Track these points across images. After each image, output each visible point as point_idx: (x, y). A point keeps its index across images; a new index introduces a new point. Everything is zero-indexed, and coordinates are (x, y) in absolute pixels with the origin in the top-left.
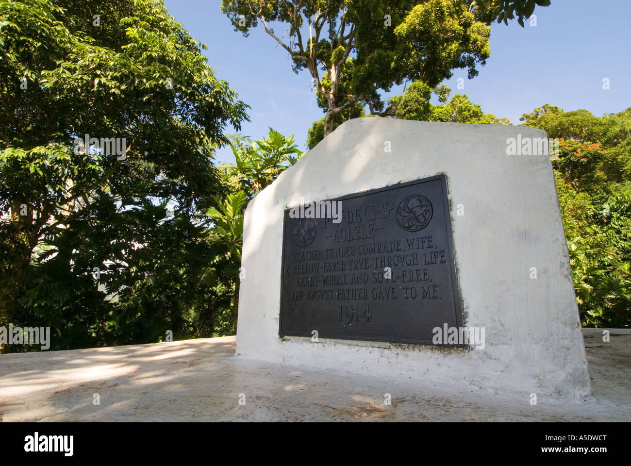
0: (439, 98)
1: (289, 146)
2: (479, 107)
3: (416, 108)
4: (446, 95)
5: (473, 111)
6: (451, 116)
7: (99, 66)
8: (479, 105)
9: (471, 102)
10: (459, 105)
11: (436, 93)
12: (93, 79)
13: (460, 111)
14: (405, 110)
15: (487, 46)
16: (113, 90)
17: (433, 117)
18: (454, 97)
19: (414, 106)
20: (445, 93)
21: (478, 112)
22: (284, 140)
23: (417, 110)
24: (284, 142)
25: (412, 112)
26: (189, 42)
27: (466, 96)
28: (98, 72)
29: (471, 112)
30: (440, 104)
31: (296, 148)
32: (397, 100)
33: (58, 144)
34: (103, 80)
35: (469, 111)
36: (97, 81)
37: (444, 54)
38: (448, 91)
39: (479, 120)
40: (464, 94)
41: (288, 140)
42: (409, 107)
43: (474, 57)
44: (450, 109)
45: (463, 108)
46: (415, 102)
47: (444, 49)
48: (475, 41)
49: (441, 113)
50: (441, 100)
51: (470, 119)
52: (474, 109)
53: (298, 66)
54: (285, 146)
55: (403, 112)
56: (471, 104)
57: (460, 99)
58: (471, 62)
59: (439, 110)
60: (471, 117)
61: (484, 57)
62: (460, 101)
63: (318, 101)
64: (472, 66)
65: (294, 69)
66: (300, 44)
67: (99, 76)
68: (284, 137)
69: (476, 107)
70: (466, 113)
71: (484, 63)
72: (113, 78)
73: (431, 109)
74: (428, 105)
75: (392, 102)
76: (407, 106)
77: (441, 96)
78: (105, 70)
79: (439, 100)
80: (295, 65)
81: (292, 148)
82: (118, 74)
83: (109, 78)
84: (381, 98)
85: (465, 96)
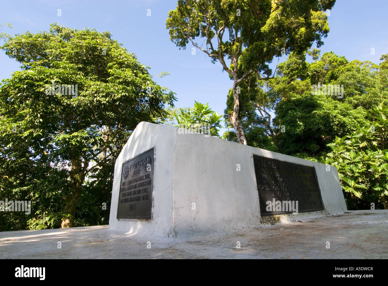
0: (313, 58)
1: (206, 110)
2: (344, 57)
3: (296, 67)
4: (317, 55)
5: (340, 61)
6: (323, 68)
7: (96, 93)
8: (344, 56)
9: (337, 55)
10: (328, 59)
11: (310, 55)
12: (93, 99)
13: (330, 63)
14: (289, 70)
15: (326, 25)
16: (103, 102)
17: (310, 70)
18: (323, 54)
19: (295, 66)
20: (316, 53)
21: (343, 61)
22: (203, 107)
23: (297, 69)
24: (203, 108)
25: (294, 70)
26: (141, 68)
27: (333, 52)
28: (96, 95)
29: (338, 62)
30: (314, 61)
31: (211, 110)
32: (282, 65)
33: (83, 130)
34: (98, 98)
35: (336, 61)
36: (95, 99)
37: (297, 36)
38: (318, 52)
39: (345, 66)
40: (330, 52)
41: (205, 106)
42: (291, 68)
43: (319, 33)
44: (322, 63)
45: (332, 60)
46: (295, 64)
47: (296, 33)
48: (317, 24)
49: (315, 67)
50: (314, 59)
51: (338, 67)
52: (340, 59)
53: (215, 60)
54: (204, 110)
55: (287, 72)
56: (337, 57)
57: (328, 55)
58: (318, 37)
59: (314, 65)
60: (339, 65)
61: (326, 32)
62: (329, 56)
63: (230, 76)
64: (319, 39)
65: (212, 62)
66: (212, 48)
67: (96, 97)
68: (202, 105)
69: (342, 58)
70: (335, 64)
71: (326, 36)
72: (103, 96)
73: (307, 66)
74: (305, 64)
75: (279, 67)
76: (290, 67)
77: (314, 56)
78: (99, 93)
79: (313, 59)
80: (213, 59)
81: (208, 110)
82: (104, 94)
83: (101, 96)
84: (269, 66)
85: (331, 52)
